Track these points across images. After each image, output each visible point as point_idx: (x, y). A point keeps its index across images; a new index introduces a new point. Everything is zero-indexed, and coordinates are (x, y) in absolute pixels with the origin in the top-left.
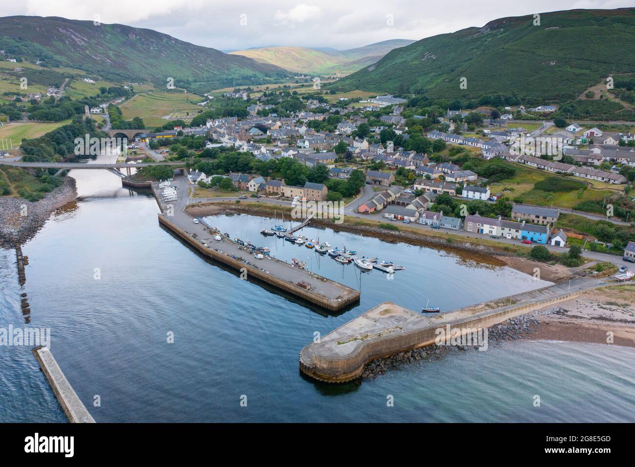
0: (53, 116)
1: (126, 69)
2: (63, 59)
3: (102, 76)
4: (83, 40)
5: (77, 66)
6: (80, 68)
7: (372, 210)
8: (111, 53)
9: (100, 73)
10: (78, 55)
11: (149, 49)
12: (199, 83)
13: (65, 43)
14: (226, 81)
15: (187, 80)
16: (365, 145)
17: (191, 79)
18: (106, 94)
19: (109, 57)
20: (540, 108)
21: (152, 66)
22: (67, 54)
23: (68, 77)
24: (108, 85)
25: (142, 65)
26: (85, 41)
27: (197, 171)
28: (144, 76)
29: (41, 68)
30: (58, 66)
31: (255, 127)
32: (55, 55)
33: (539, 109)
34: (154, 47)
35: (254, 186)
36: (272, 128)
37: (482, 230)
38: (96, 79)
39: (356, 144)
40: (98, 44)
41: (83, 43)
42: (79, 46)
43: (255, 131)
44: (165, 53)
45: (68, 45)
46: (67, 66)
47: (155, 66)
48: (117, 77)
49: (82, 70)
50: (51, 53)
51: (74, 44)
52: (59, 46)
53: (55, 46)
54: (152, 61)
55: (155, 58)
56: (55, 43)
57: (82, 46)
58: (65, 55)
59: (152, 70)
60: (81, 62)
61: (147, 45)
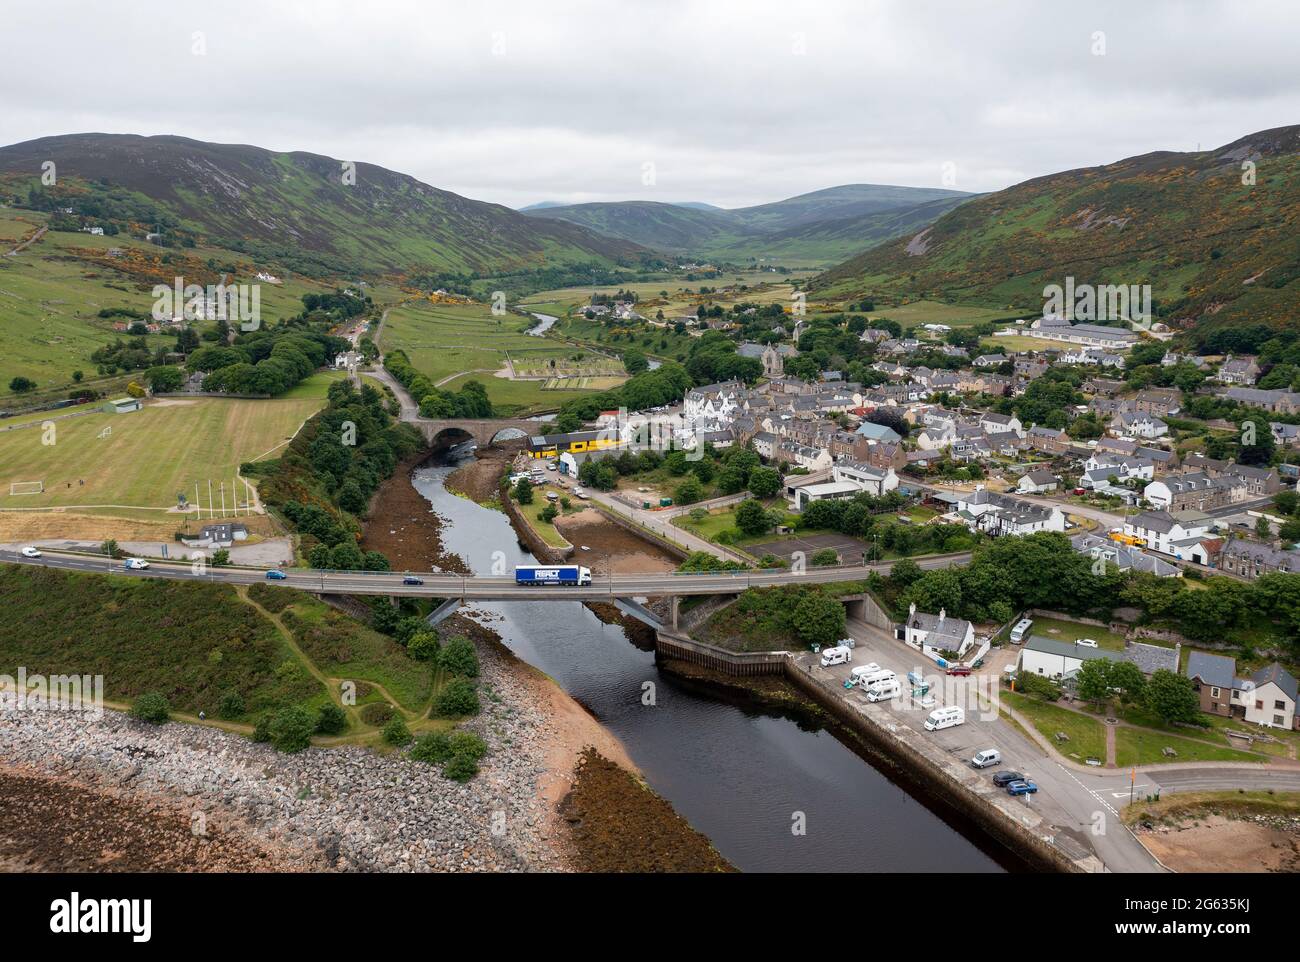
0: (270, 381)
1: (332, 250)
2: (198, 227)
3: (288, 266)
4: (236, 185)
5: (232, 243)
6: (239, 248)
8: (296, 214)
9: (282, 259)
10: (231, 218)
11: (371, 206)
12: (486, 281)
13: (200, 193)
14: (538, 277)
15: (460, 274)
17: (467, 272)
19: (293, 224)
21: (382, 242)
22: (206, 217)
23: (224, 270)
24: (316, 289)
25: (363, 243)
26: (243, 189)
28: (369, 265)
29: (162, 251)
30: (191, 244)
32: (182, 219)
34: (380, 202)
38: (280, 276)
40: (269, 196)
41: (238, 192)
42: (230, 199)
44: (405, 215)
45: (208, 198)
46: (211, 244)
47: (389, 244)
48: (318, 268)
49: (244, 252)
50: (173, 215)
51: (219, 194)
52: (189, 199)
53: (179, 200)
54: (381, 232)
55: (385, 225)
56: (181, 192)
57: (238, 199)
58: (202, 220)
59: (384, 252)
60: (239, 236)
61: (366, 197)
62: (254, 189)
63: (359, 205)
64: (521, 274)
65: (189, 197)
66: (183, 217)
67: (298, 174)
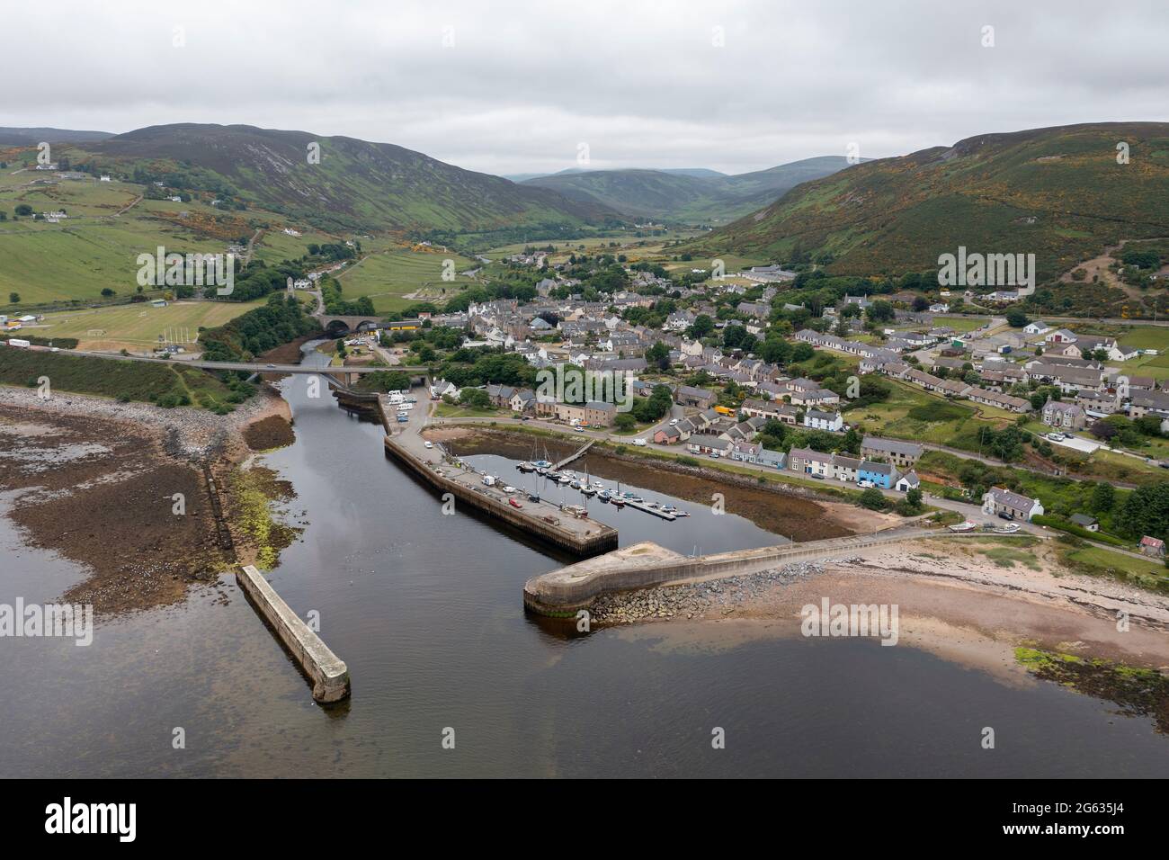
0: (240, 292)
1: (351, 212)
2: (252, 195)
3: (311, 224)
4: (284, 163)
5: (274, 207)
6: (278, 211)
7: (674, 440)
8: (327, 185)
9: (310, 219)
10: (276, 188)
11: (390, 178)
12: (470, 235)
13: (256, 170)
14: (515, 232)
15: (451, 230)
16: (696, 348)
17: (457, 228)
18: (318, 255)
19: (324, 192)
20: (994, 294)
21: (392, 206)
22: (258, 188)
23: (261, 227)
24: (322, 240)
25: (377, 207)
26: (288, 166)
27: (443, 380)
28: (377, 223)
29: (218, 213)
30: (243, 208)
31: (540, 317)
32: (240, 189)
33: (993, 297)
34: (397, 175)
35: (520, 403)
36: (566, 319)
37: (810, 469)
38: (303, 231)
39: (684, 347)
40: (309, 171)
41: (284, 169)
42: (277, 174)
43: (538, 323)
44: (417, 184)
45: (261, 173)
46: (258, 207)
47: (398, 207)
48: (335, 225)
49: (282, 213)
50: (234, 186)
51: (270, 171)
52: (247, 175)
53: (240, 176)
54: (394, 197)
55: (399, 192)
56: (241, 170)
57: (283, 173)
58: (256, 190)
59: (392, 213)
60: (280, 201)
61: (386, 170)
62: (297, 167)
63: (381, 177)
64: (502, 231)
65: (247, 173)
66: (242, 187)
67: (336, 153)
